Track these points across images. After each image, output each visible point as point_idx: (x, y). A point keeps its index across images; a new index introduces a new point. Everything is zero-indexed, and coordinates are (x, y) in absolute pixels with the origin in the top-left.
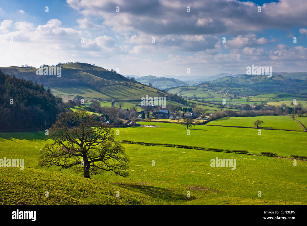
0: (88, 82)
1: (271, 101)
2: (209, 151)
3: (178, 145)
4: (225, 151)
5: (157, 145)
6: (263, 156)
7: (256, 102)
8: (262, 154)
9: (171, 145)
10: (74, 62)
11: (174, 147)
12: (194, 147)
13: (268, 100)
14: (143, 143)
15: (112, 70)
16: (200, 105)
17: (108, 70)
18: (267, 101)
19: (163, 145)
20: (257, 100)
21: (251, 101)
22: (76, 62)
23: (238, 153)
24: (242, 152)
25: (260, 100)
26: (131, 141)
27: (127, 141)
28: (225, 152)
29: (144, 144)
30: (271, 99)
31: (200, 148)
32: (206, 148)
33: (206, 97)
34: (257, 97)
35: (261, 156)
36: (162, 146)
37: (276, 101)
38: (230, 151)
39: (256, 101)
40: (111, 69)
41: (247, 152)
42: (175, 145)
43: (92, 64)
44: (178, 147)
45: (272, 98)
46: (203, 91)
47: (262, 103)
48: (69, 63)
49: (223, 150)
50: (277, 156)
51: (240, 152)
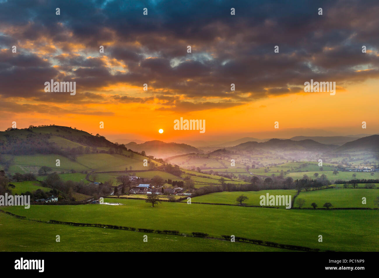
0: (62, 150)
1: (294, 172)
2: (140, 231)
3: (108, 226)
4: (156, 231)
5: (86, 225)
6: (195, 236)
7: (274, 173)
8: (193, 235)
9: (101, 225)
10: (50, 125)
11: (103, 227)
12: (124, 227)
13: (291, 170)
14: (72, 223)
15: (98, 135)
16: (202, 177)
17: (92, 134)
18: (289, 171)
19: (93, 225)
20: (278, 171)
21: (270, 171)
22: (52, 125)
23: (169, 233)
24: (173, 232)
25: (281, 170)
26: (58, 221)
27: (55, 221)
28: (155, 233)
29: (73, 225)
30: (294, 169)
31: (131, 228)
32: (136, 229)
33: (218, 167)
34: (279, 167)
35: (192, 236)
36: (91, 226)
37: (300, 172)
38: (161, 232)
39: (276, 171)
40: (96, 134)
41: (178, 232)
42: (104, 226)
43: (73, 128)
44: (108, 227)
45: (296, 167)
46: (216, 159)
47: (281, 173)
48: (42, 126)
49: (153, 231)
50: (208, 237)
51: (171, 232)
